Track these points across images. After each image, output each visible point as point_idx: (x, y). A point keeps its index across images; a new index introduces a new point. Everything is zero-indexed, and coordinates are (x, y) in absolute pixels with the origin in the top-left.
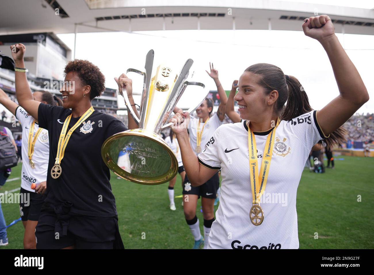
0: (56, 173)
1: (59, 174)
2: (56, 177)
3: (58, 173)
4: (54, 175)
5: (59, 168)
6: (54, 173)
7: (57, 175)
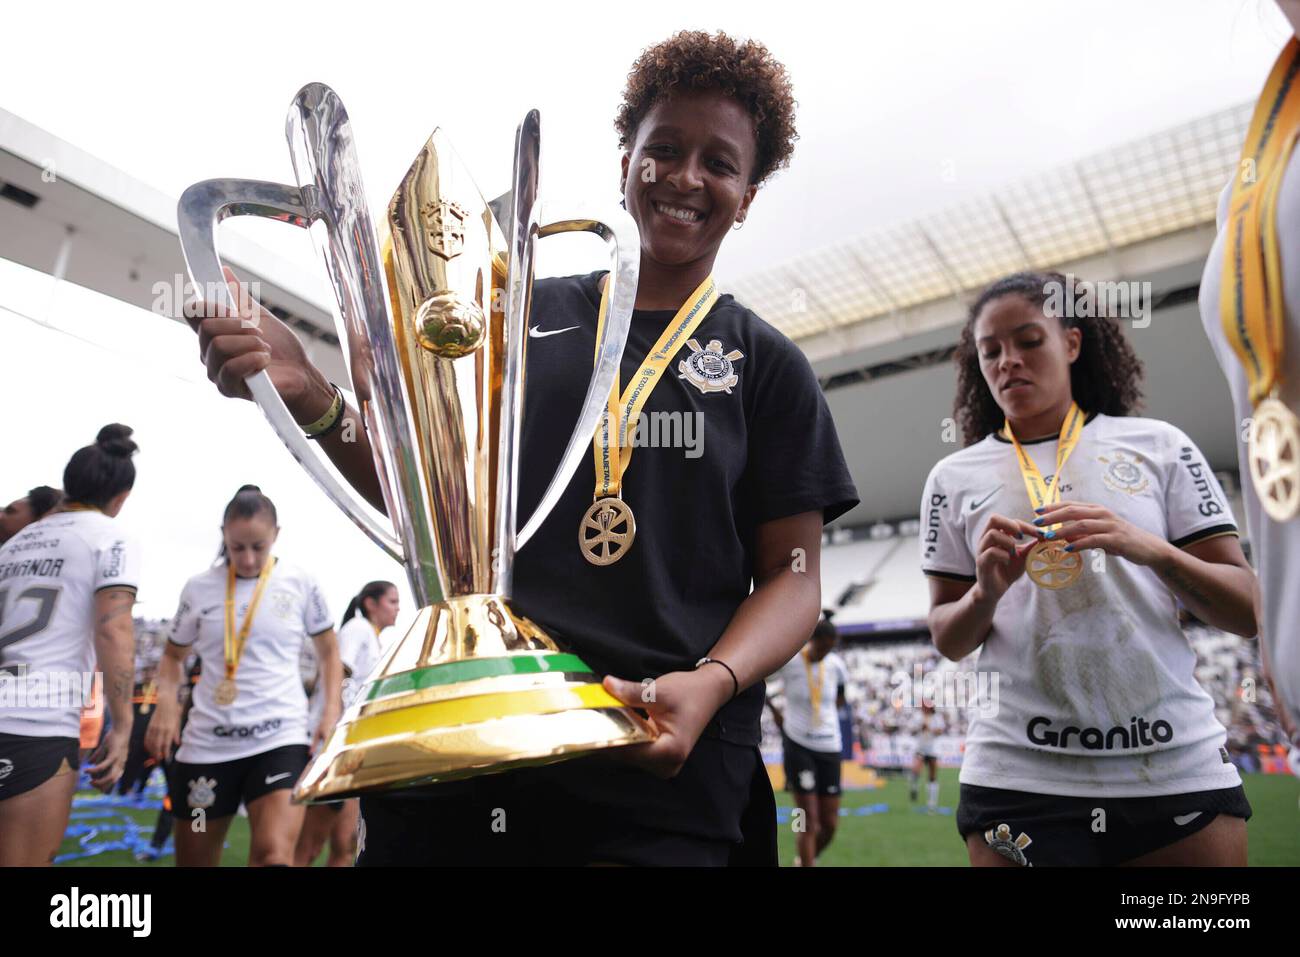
0: (606, 536)
1: (625, 541)
2: (606, 559)
3: (616, 537)
4: (597, 550)
5: (619, 512)
6: (595, 541)
7: (614, 547)
